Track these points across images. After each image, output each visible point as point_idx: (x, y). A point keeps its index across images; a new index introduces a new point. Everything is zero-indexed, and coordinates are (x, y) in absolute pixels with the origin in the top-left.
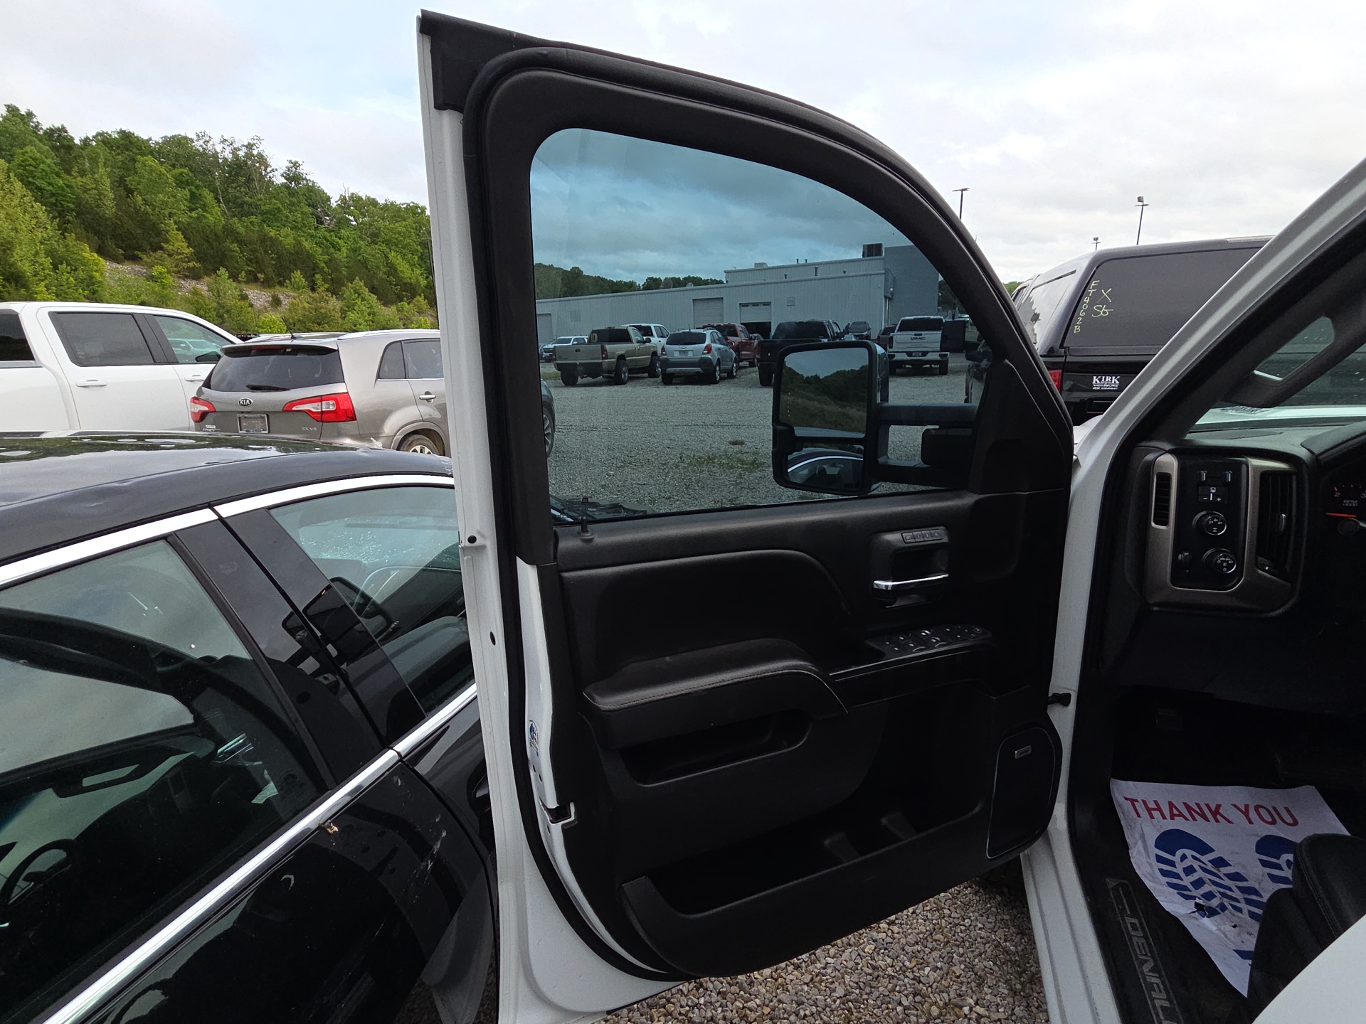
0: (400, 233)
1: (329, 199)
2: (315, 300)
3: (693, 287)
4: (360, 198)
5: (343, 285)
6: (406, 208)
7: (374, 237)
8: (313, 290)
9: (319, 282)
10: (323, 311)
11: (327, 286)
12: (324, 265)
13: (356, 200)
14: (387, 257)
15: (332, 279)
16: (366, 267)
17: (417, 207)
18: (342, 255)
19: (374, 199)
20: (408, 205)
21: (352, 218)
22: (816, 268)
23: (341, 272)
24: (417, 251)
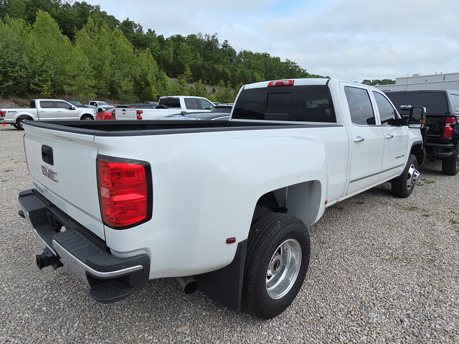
0: (258, 65)
1: (236, 53)
2: (226, 90)
3: (379, 86)
4: (247, 52)
5: (236, 85)
6: (262, 55)
7: (249, 67)
8: (226, 86)
9: (228, 84)
10: (229, 94)
11: (231, 85)
12: (230, 77)
13: (245, 52)
14: (253, 74)
15: (233, 83)
16: (245, 78)
17: (267, 54)
18: (237, 74)
19: (252, 52)
20: (263, 53)
21: (242, 59)
22: (444, 77)
23: (236, 80)
24: (264, 71)
